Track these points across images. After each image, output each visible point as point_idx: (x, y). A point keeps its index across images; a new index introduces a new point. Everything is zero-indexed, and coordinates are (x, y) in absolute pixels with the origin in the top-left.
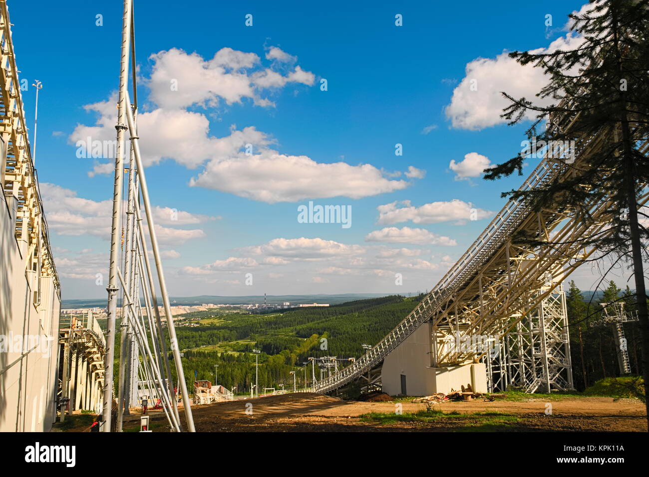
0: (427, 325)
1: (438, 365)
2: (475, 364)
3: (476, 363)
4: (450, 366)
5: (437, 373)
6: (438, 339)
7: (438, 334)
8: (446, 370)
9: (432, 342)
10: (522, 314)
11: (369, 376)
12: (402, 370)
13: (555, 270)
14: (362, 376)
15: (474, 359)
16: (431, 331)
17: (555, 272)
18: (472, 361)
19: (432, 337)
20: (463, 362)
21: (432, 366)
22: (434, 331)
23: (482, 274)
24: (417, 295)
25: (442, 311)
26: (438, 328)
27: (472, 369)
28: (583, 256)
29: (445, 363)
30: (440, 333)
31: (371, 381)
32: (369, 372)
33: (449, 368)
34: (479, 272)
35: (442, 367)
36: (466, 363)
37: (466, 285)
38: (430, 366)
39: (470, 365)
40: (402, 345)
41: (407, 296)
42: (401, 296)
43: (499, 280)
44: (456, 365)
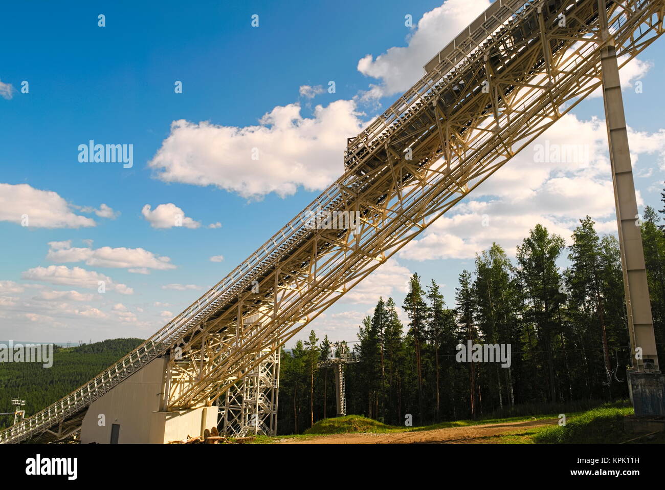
0: (162, 361)
1: (169, 409)
2: (208, 408)
3: (208, 406)
4: (181, 410)
5: (167, 417)
6: (173, 377)
7: (174, 372)
8: (178, 414)
9: (164, 381)
10: (271, 349)
11: (60, 430)
12: (116, 419)
13: (316, 303)
14: (47, 430)
15: (206, 402)
16: (166, 368)
17: (317, 305)
18: (204, 404)
19: (164, 374)
20: (195, 405)
21: (161, 410)
22: (169, 368)
23: (242, 302)
24: (78, 345)
25: (184, 343)
26: (176, 364)
27: (203, 413)
28: (342, 291)
29: (176, 407)
30: (176, 370)
31: (60, 438)
32: (61, 425)
33: (181, 412)
34: (240, 299)
35: (174, 411)
36: (198, 406)
37: (218, 315)
38: (158, 410)
39: (202, 408)
40: (120, 387)
41: (65, 347)
42: (57, 346)
43: (249, 313)
44: (187, 408)
